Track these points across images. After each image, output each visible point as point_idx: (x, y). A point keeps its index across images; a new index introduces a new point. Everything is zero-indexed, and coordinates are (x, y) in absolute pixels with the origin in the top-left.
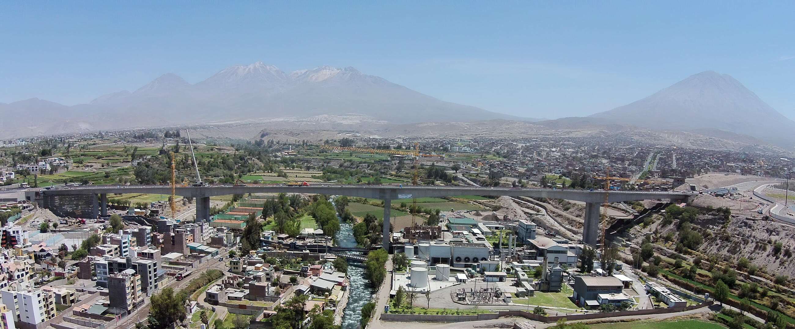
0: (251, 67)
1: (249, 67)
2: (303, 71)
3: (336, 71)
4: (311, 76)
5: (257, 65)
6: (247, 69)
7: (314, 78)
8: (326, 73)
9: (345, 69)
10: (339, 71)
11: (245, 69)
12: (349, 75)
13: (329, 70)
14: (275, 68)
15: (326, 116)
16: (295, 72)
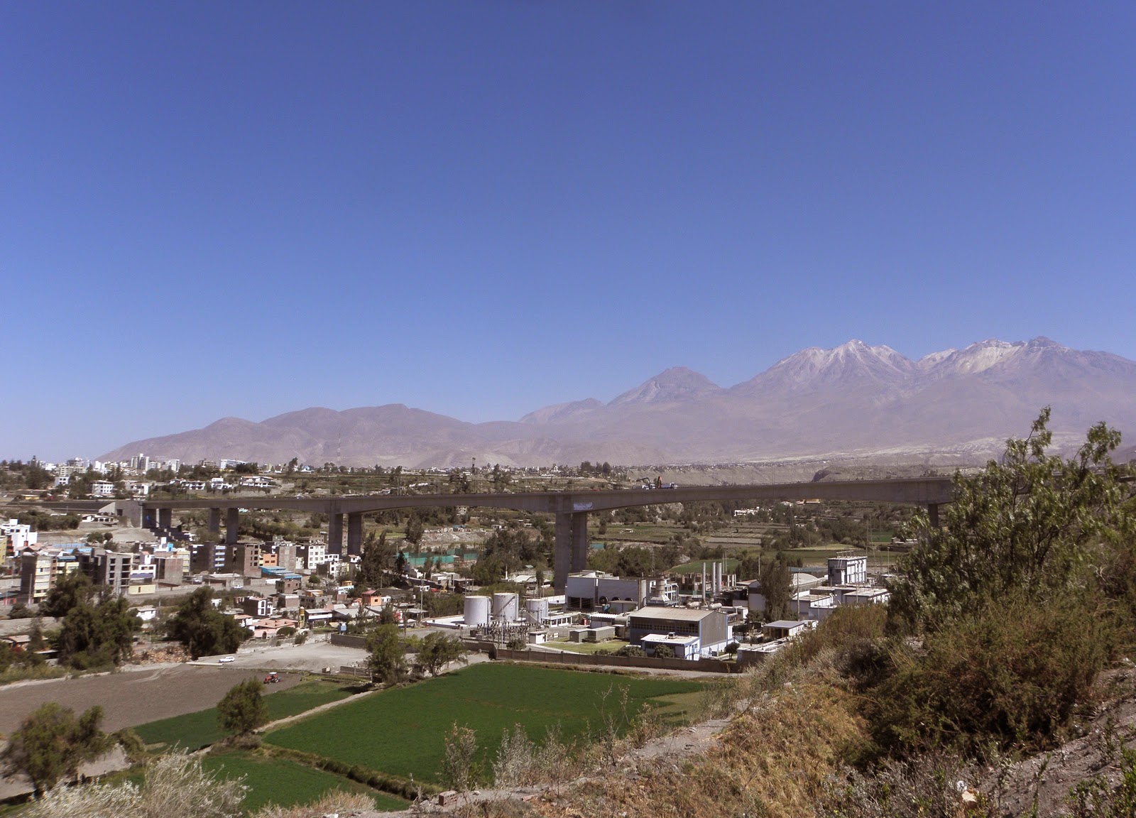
0: (841, 351)
1: (836, 351)
2: (946, 354)
3: (1011, 349)
4: (961, 362)
5: (852, 346)
6: (832, 356)
7: (968, 366)
8: (992, 355)
9: (1031, 344)
10: (1017, 348)
11: (828, 355)
12: (1040, 353)
13: (997, 346)
14: (887, 350)
15: (991, 440)
16: (929, 356)
